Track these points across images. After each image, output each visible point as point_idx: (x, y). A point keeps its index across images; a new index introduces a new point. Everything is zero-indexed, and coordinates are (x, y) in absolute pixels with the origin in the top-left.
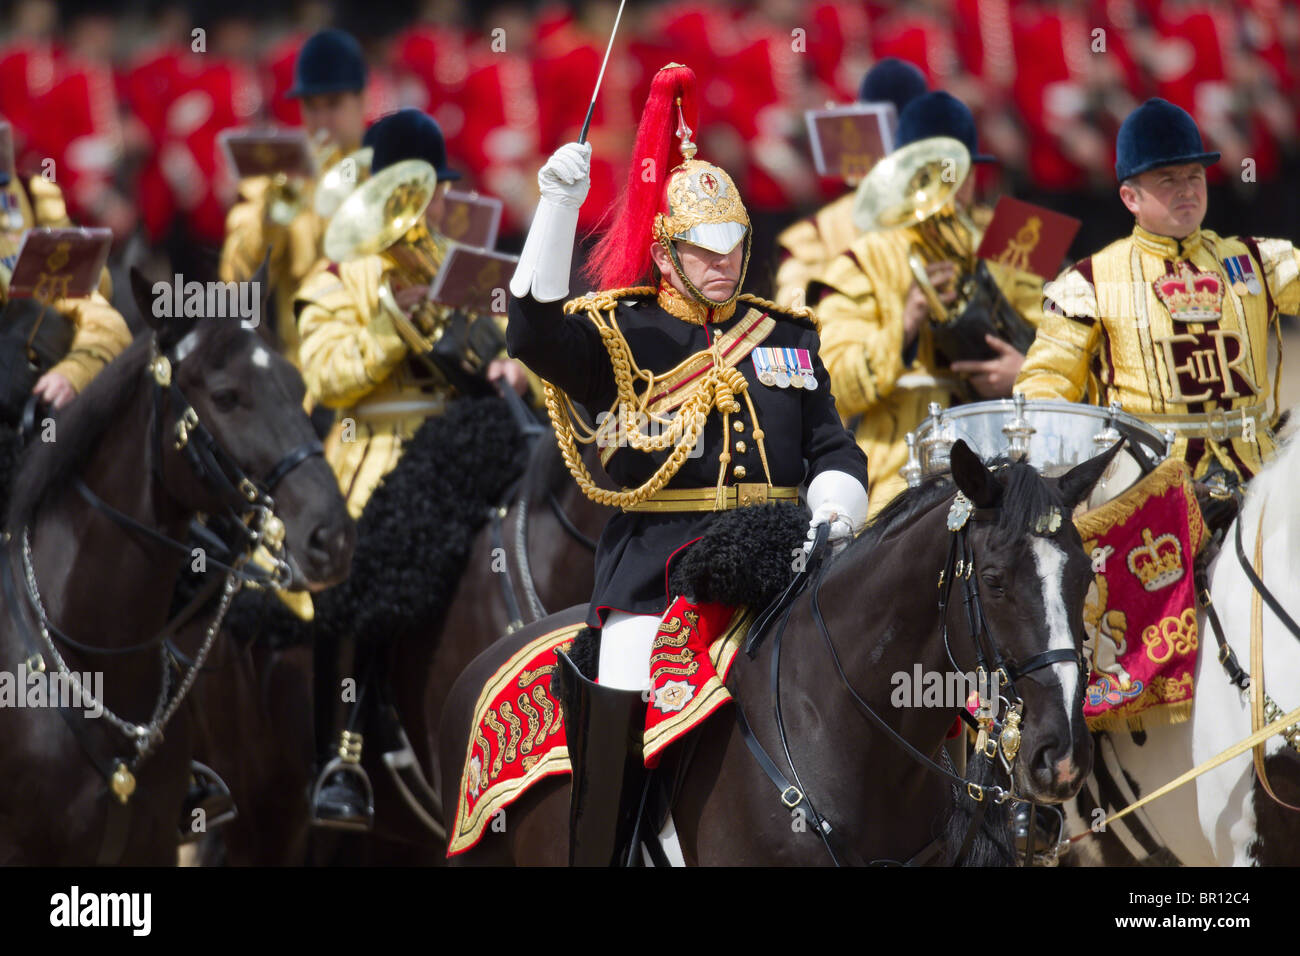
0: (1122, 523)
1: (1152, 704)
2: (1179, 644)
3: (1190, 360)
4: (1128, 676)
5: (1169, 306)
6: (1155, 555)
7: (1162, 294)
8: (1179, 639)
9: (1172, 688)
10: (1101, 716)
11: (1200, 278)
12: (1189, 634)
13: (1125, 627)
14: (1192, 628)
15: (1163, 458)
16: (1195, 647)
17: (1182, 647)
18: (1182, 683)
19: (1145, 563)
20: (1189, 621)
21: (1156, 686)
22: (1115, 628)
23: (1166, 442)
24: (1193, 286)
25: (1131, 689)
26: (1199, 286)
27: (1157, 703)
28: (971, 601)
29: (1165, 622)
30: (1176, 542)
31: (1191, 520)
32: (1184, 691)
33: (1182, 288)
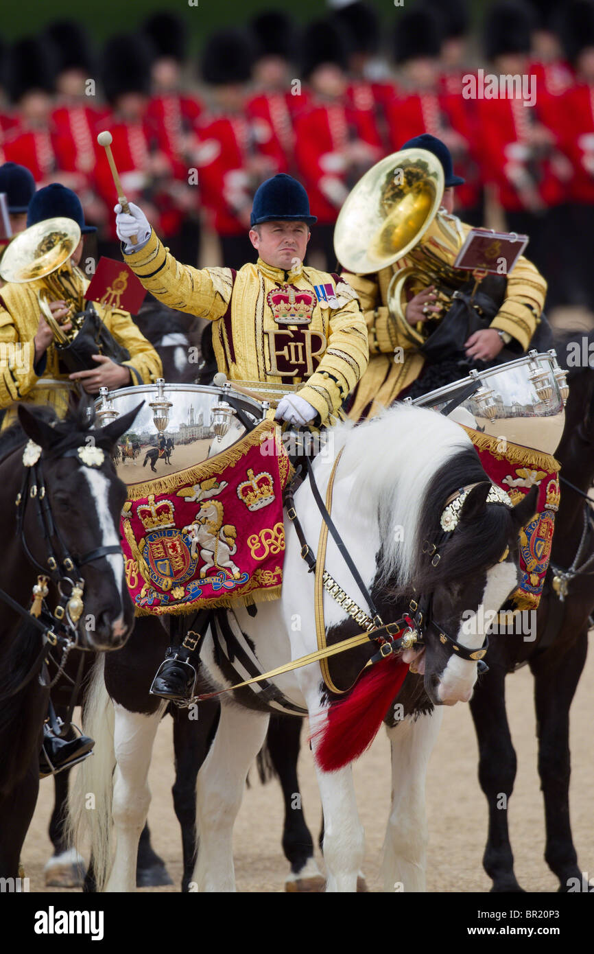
0: (233, 465)
1: (255, 588)
2: (273, 547)
3: (286, 348)
4: (239, 570)
5: (275, 312)
6: (255, 487)
8: (272, 544)
9: (267, 577)
10: (220, 598)
11: (299, 294)
12: (279, 540)
13: (235, 535)
14: (280, 537)
15: (261, 420)
16: (283, 548)
17: (275, 549)
18: (275, 573)
19: (249, 492)
20: (279, 531)
21: (257, 576)
22: (229, 536)
23: (263, 409)
24: (294, 299)
25: (241, 578)
26: (298, 300)
27: (258, 587)
28: (43, 513)
29: (263, 532)
30: (270, 477)
31: (281, 461)
32: (276, 579)
33: (286, 300)
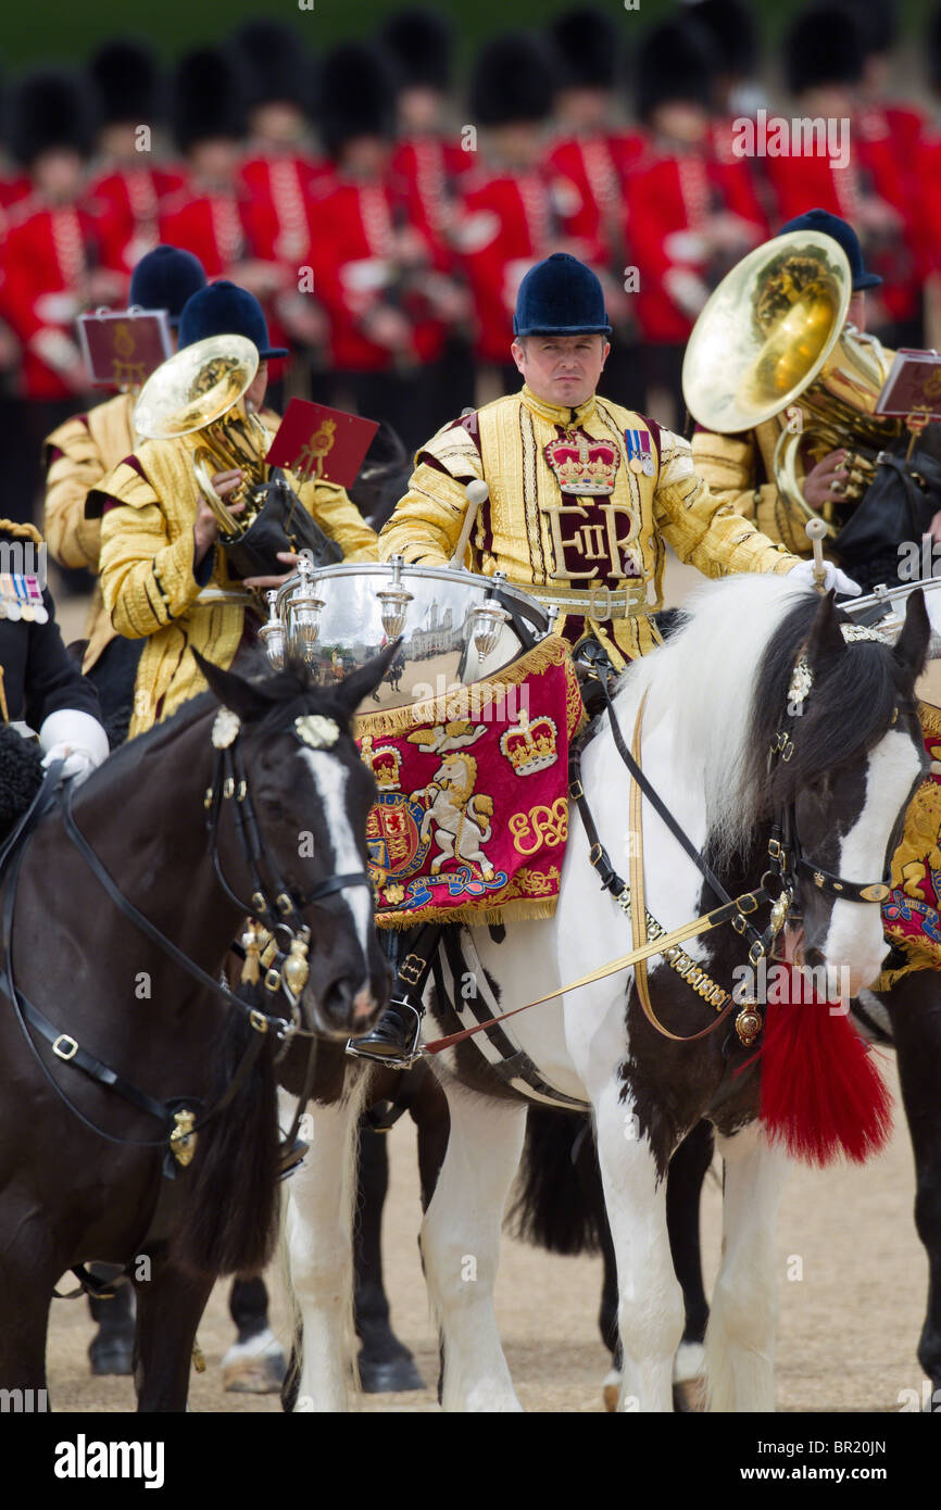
1: (514, 897)
2: (549, 835)
3: (577, 534)
4: (492, 866)
5: (560, 477)
6: (528, 738)
7: (554, 462)
8: (549, 830)
9: (537, 882)
10: (459, 908)
11: (595, 447)
12: (560, 825)
13: (491, 812)
14: (562, 820)
15: (545, 634)
17: (552, 840)
18: (549, 877)
19: (519, 746)
20: (560, 811)
21: (521, 879)
22: (481, 813)
24: (587, 454)
25: (494, 880)
26: (593, 456)
27: (520, 896)
28: (244, 823)
29: (535, 811)
30: (552, 725)
31: (570, 702)
32: (549, 886)
33: (575, 457)
